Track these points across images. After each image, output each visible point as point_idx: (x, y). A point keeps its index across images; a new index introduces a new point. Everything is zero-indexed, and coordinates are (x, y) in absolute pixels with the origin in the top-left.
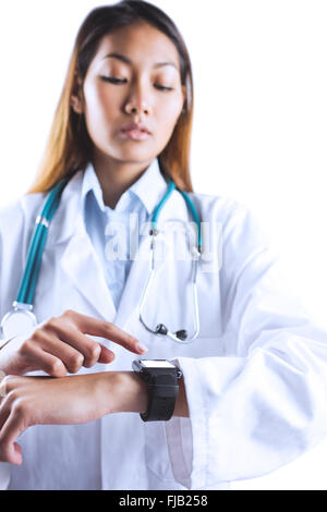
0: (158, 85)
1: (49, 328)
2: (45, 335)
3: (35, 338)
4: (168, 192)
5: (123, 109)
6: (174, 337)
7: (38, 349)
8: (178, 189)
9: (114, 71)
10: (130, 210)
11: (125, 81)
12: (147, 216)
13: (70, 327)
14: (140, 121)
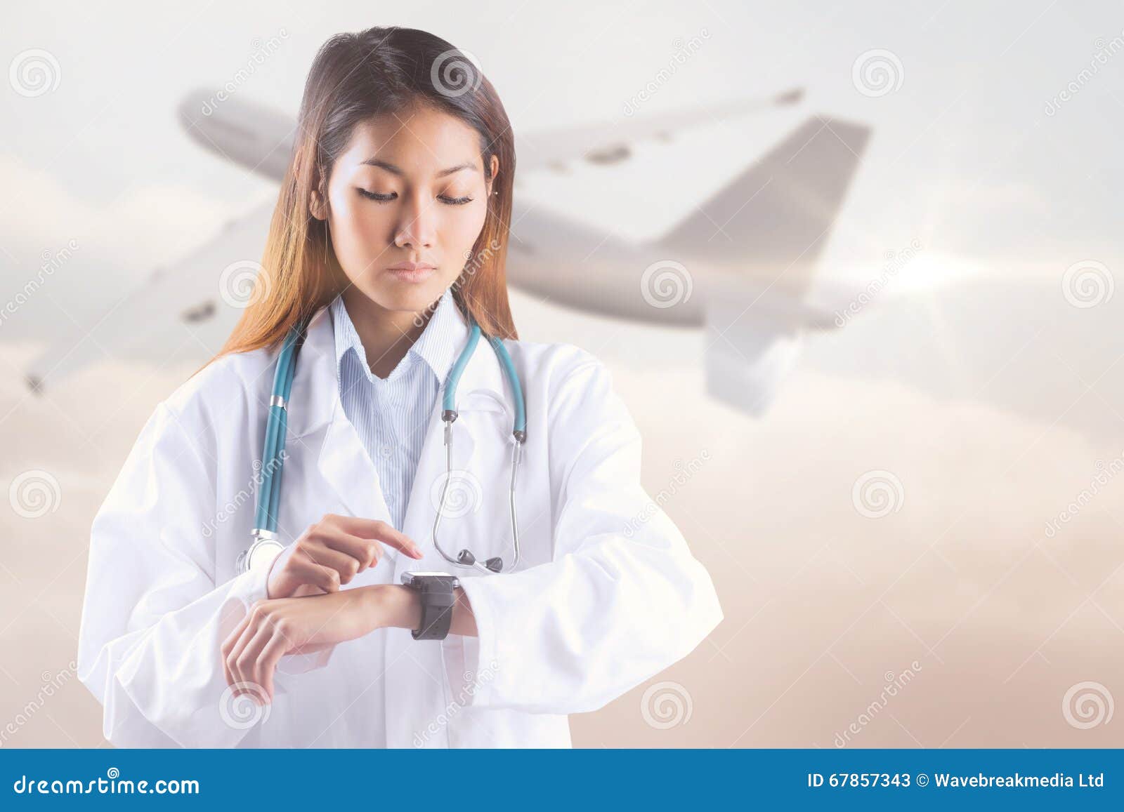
0: (445, 197)
1: (312, 538)
2: (310, 546)
3: (300, 550)
4: (469, 342)
5: (391, 239)
6: (483, 567)
7: (306, 561)
8: (485, 335)
9: (377, 183)
10: (409, 377)
11: (395, 195)
12: (437, 384)
13: (336, 532)
14: (417, 259)
